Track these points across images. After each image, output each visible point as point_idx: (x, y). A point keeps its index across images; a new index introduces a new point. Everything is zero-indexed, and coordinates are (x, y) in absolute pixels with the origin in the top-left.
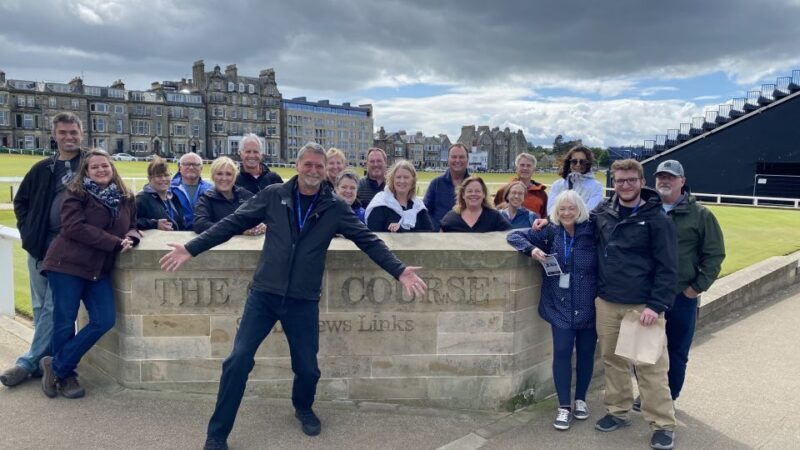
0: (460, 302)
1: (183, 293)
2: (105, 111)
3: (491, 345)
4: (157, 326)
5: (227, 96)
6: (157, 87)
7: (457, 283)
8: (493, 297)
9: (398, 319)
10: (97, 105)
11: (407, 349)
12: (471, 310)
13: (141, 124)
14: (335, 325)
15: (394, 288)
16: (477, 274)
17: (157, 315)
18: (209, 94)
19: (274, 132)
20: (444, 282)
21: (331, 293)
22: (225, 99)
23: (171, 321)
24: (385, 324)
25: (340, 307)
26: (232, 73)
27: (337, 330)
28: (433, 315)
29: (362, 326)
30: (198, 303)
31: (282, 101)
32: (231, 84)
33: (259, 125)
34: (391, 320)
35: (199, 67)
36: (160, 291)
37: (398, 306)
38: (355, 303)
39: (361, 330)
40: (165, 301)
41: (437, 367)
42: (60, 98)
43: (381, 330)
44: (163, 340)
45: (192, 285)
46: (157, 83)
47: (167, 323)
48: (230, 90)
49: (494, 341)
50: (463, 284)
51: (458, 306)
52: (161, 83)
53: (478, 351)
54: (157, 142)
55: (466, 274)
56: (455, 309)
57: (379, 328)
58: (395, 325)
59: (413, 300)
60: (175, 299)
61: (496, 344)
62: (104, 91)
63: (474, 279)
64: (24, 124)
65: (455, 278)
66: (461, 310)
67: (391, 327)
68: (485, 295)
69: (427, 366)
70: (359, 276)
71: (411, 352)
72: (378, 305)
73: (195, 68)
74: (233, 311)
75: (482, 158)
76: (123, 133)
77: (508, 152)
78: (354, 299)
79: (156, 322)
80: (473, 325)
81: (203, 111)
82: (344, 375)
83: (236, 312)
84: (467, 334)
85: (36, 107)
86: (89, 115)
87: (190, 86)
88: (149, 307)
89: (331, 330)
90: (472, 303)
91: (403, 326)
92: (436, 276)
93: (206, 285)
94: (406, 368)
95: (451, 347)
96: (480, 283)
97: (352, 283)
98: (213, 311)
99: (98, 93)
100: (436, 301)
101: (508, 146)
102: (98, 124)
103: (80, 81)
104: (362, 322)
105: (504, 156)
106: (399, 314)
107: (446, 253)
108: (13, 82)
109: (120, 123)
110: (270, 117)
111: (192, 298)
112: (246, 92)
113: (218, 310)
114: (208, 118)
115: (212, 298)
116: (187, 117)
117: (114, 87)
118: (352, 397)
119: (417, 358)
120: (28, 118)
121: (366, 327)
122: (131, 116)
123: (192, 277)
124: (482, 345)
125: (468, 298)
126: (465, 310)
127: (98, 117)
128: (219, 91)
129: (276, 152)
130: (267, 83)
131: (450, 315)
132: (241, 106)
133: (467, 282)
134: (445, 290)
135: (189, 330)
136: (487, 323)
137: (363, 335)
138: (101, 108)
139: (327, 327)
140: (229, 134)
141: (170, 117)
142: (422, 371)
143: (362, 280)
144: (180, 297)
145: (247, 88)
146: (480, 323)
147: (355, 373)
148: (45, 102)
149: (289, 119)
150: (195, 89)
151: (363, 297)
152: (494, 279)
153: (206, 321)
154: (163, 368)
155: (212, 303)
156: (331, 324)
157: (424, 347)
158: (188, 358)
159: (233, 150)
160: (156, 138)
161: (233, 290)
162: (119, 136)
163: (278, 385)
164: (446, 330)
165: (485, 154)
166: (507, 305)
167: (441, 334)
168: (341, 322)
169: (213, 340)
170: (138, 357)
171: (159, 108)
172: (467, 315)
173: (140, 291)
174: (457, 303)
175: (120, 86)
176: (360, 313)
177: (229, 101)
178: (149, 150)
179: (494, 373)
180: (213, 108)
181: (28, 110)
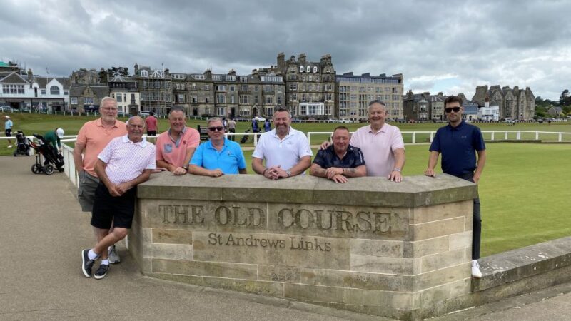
0: (368, 231)
1: (176, 215)
2: (224, 90)
3: (394, 267)
4: (160, 236)
5: (299, 76)
6: (255, 72)
7: (364, 217)
8: (394, 229)
9: (319, 241)
10: (219, 86)
11: (327, 265)
12: (376, 238)
13: (246, 97)
14: (273, 242)
15: (315, 218)
16: (381, 211)
17: (161, 229)
18: (288, 75)
19: (330, 99)
20: (354, 215)
21: (270, 219)
22: (298, 78)
23: (169, 233)
24: (309, 245)
25: (277, 230)
26: (302, 59)
27: (275, 246)
28: (346, 240)
29: (292, 245)
30: (185, 223)
31: (336, 76)
32: (302, 67)
33: (320, 95)
34: (314, 242)
35: (281, 57)
36: (162, 213)
37: (318, 232)
38: (287, 228)
39: (292, 248)
40: (165, 220)
41: (349, 280)
42: (198, 83)
43: (307, 249)
44: (164, 246)
45: (181, 209)
46: (255, 70)
47: (166, 234)
48: (301, 71)
49: (396, 264)
50: (369, 217)
51: (366, 235)
52: (258, 70)
53: (383, 271)
54: (255, 109)
55: (372, 210)
56: (363, 237)
57: (305, 247)
58: (317, 246)
59: (330, 227)
60: (172, 219)
61: (398, 266)
62: (224, 76)
63: (378, 214)
64: (179, 100)
65: (363, 212)
66: (368, 238)
67: (314, 247)
68: (388, 227)
69: (342, 279)
70: (289, 208)
71: (329, 267)
72: (304, 231)
73: (278, 58)
74: (206, 228)
75: (494, 111)
76: (234, 104)
77: (518, 105)
78: (286, 225)
79: (160, 234)
80: (378, 251)
81: (283, 87)
82: (281, 280)
83: (208, 229)
84: (374, 258)
85: (186, 90)
86: (215, 93)
87: (275, 70)
88: (156, 223)
89: (271, 246)
90: (378, 233)
91: (323, 247)
92: (347, 210)
93: (190, 210)
94: (326, 279)
95: (361, 266)
96: (383, 217)
97: (285, 212)
98: (194, 228)
99: (220, 79)
100: (348, 230)
101: (518, 101)
102: (220, 99)
103: (210, 71)
104: (292, 242)
105: (514, 110)
106: (320, 238)
107: (355, 193)
108: (173, 74)
109: (233, 98)
110: (328, 89)
111: (181, 218)
112: (312, 72)
113: (198, 228)
114: (287, 92)
115: (193, 219)
116: (273, 92)
117: (229, 74)
118: (287, 296)
119: (334, 272)
120: (181, 96)
121: (296, 246)
122: (239, 93)
123: (181, 205)
124: (386, 267)
125: (374, 228)
126: (372, 238)
127: (220, 94)
128: (293, 72)
129: (332, 113)
130: (326, 65)
131: (359, 241)
132: (309, 82)
133: (373, 216)
134: (354, 222)
135: (179, 240)
136: (391, 249)
137: (293, 251)
138: (222, 88)
139: (268, 244)
140: (300, 101)
141: (263, 92)
142: (339, 282)
143: (291, 210)
144: (174, 218)
145: (312, 69)
146: (385, 249)
147: (288, 279)
148: (190, 86)
149: (340, 89)
150: (279, 72)
151: (293, 223)
152: (396, 214)
153: (190, 234)
154: (164, 264)
155: (193, 223)
156: (271, 241)
157: (339, 264)
158: (179, 259)
159: (302, 112)
160: (255, 106)
161: (206, 214)
162: (233, 106)
163: (237, 283)
164: (357, 253)
165: (496, 108)
166: (407, 236)
167: (352, 255)
168: (278, 241)
169: (194, 248)
170: (150, 255)
171: (256, 87)
172: (373, 242)
173: (150, 212)
174: (365, 232)
175: (232, 73)
176: (291, 236)
177: (300, 79)
178: (250, 114)
179: (397, 290)
180: (289, 85)
181: (181, 92)
